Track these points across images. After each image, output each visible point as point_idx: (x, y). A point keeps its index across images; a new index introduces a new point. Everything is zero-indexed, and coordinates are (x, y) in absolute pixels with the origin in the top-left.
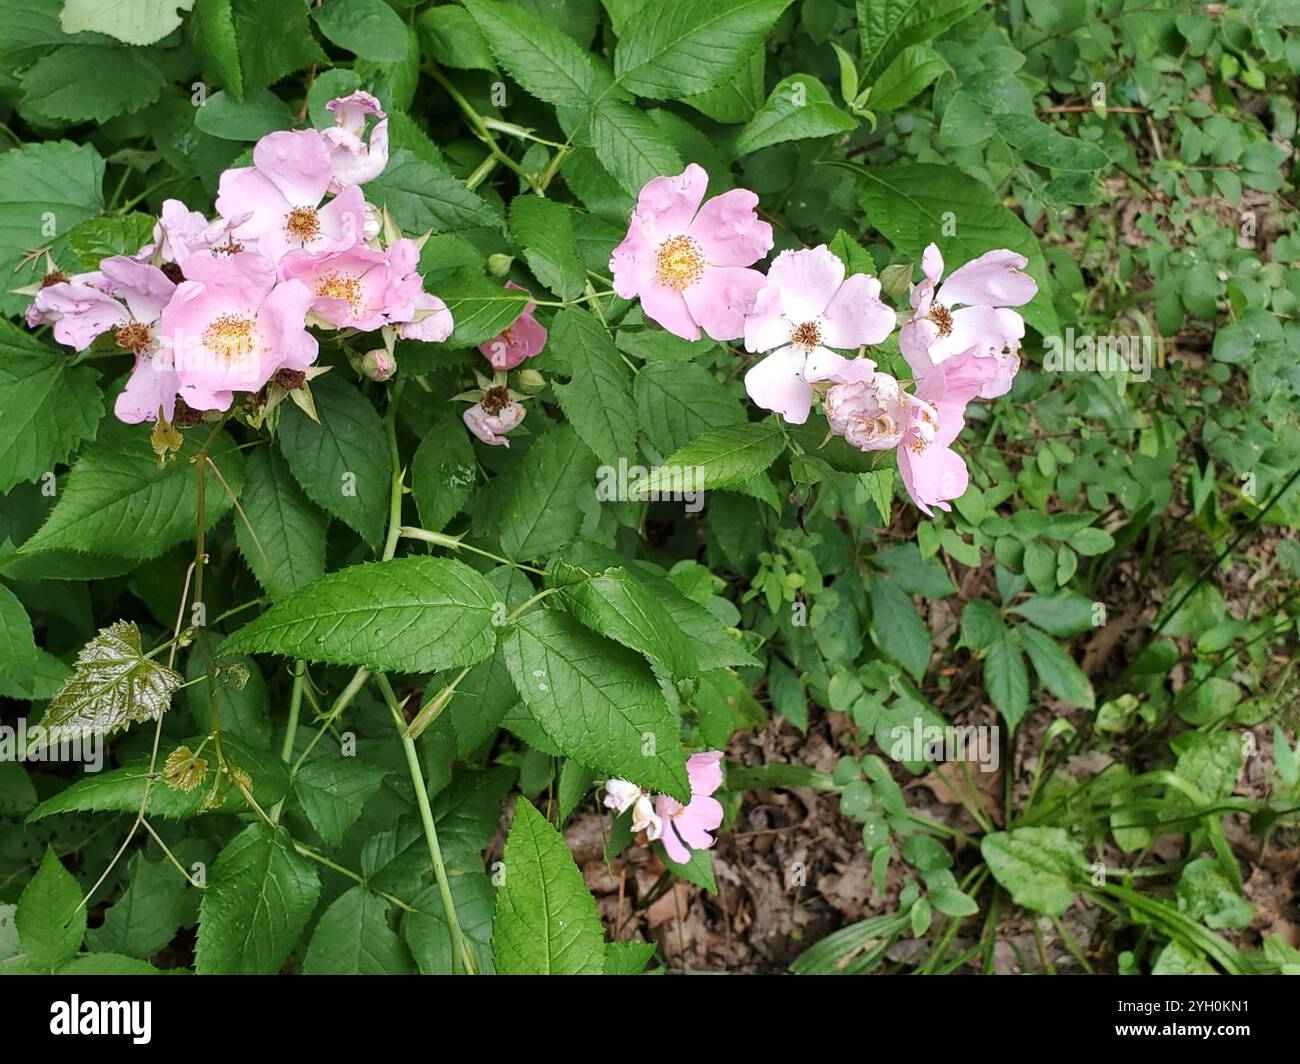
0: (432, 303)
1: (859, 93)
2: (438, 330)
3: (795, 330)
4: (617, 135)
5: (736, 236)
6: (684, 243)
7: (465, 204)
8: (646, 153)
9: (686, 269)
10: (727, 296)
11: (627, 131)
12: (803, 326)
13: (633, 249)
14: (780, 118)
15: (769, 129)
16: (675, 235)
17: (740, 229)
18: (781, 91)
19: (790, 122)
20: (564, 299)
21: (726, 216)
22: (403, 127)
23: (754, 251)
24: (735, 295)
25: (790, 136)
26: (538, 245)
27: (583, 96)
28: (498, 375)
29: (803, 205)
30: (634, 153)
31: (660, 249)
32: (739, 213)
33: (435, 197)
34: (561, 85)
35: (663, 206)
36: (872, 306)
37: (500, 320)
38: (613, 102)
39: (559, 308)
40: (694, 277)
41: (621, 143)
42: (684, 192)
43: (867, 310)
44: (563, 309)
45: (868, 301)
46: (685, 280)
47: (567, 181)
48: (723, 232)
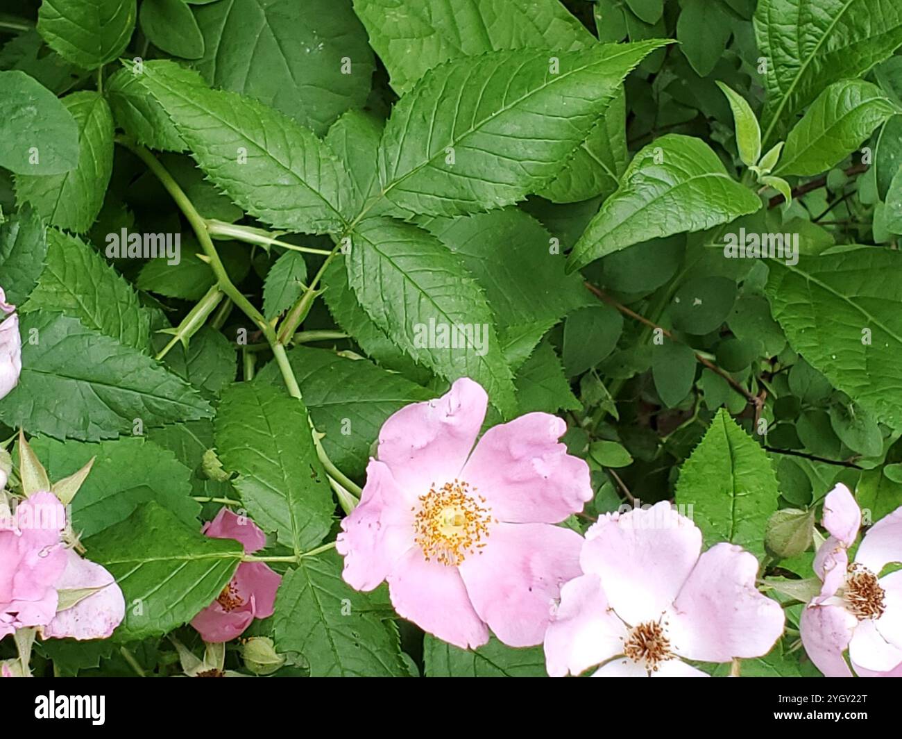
0: (93, 576)
1: (765, 151)
2: (100, 620)
3: (628, 635)
4: (387, 268)
5: (538, 478)
6: (455, 494)
7: (159, 390)
8: (431, 293)
9: (460, 532)
10: (526, 569)
11: (401, 262)
12: (640, 629)
13: (376, 511)
14: (642, 205)
15: (625, 223)
16: (440, 484)
17: (541, 467)
18: (641, 165)
19: (656, 211)
20: (297, 551)
21: (517, 451)
22: (77, 261)
23: (563, 500)
24: (539, 568)
25: (655, 232)
26: (255, 468)
27: (335, 216)
28: (212, 651)
29: (698, 302)
30: (413, 293)
31: (420, 507)
32: (538, 446)
33: (115, 384)
34: (301, 202)
35: (420, 442)
36: (746, 597)
37: (199, 591)
38: (379, 222)
39: (289, 564)
40: (475, 544)
41: (394, 281)
42: (451, 420)
43: (738, 604)
44: (294, 566)
45: (738, 589)
46: (461, 549)
47: (332, 308)
48: (516, 472)
